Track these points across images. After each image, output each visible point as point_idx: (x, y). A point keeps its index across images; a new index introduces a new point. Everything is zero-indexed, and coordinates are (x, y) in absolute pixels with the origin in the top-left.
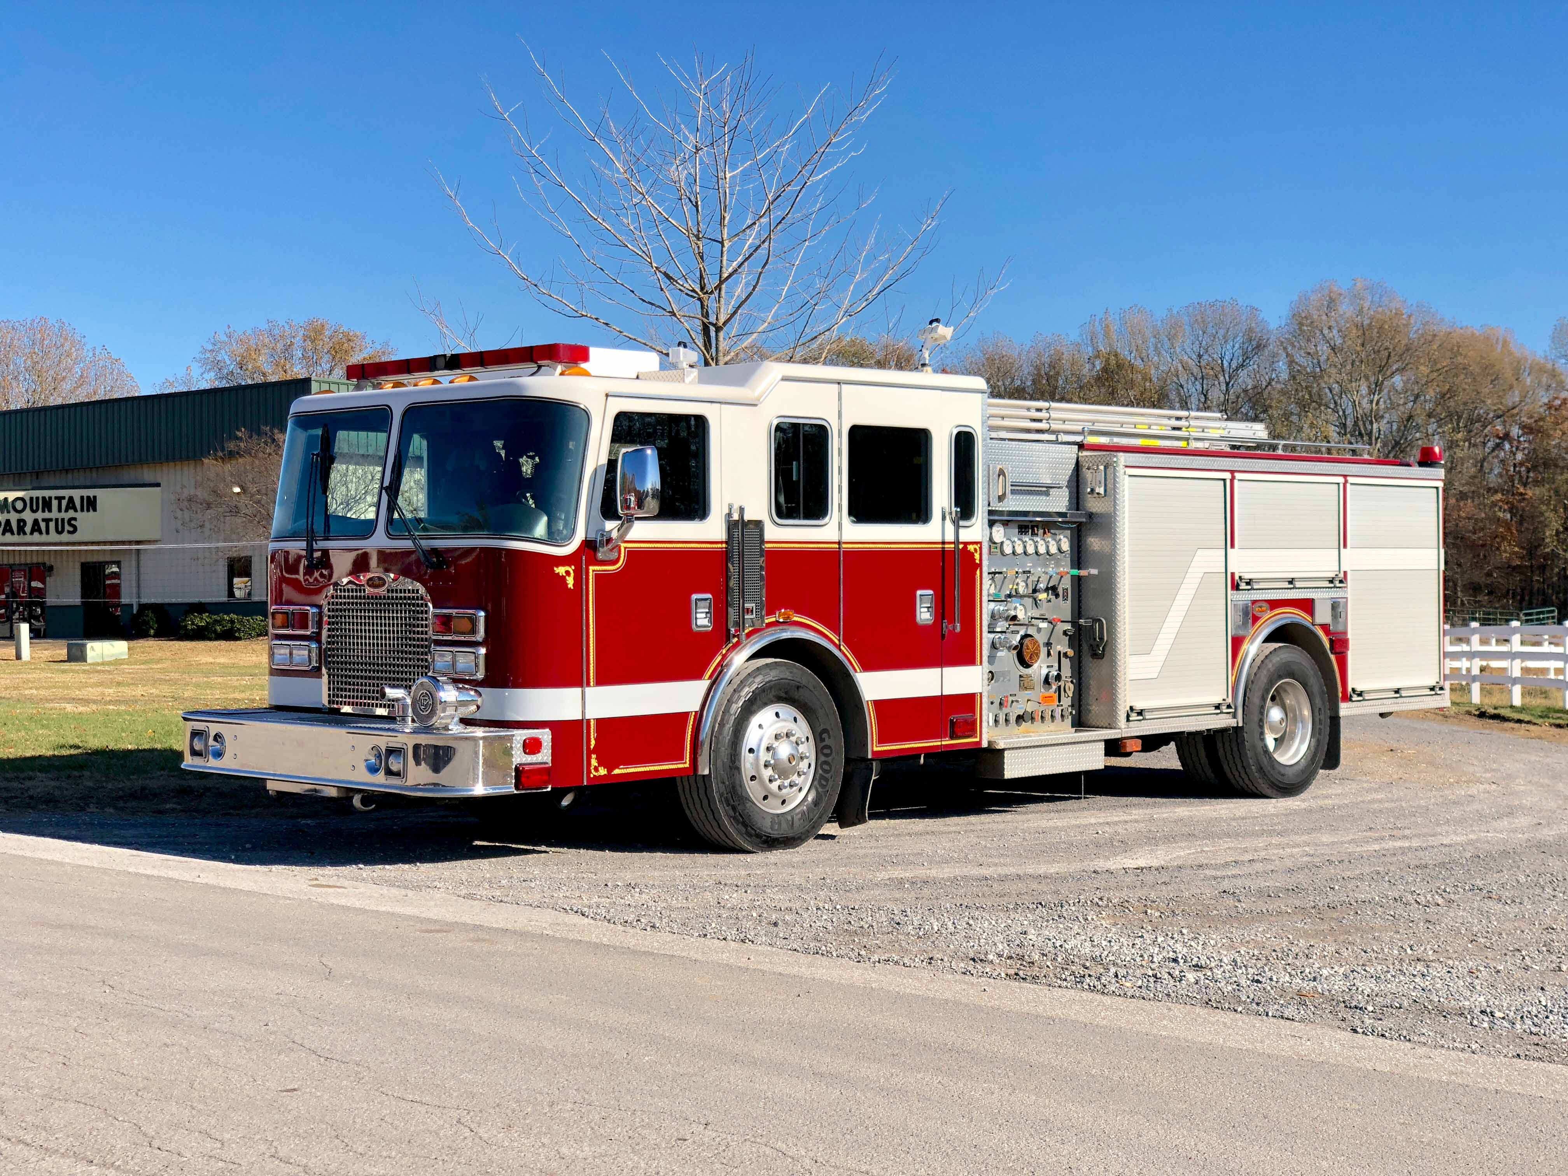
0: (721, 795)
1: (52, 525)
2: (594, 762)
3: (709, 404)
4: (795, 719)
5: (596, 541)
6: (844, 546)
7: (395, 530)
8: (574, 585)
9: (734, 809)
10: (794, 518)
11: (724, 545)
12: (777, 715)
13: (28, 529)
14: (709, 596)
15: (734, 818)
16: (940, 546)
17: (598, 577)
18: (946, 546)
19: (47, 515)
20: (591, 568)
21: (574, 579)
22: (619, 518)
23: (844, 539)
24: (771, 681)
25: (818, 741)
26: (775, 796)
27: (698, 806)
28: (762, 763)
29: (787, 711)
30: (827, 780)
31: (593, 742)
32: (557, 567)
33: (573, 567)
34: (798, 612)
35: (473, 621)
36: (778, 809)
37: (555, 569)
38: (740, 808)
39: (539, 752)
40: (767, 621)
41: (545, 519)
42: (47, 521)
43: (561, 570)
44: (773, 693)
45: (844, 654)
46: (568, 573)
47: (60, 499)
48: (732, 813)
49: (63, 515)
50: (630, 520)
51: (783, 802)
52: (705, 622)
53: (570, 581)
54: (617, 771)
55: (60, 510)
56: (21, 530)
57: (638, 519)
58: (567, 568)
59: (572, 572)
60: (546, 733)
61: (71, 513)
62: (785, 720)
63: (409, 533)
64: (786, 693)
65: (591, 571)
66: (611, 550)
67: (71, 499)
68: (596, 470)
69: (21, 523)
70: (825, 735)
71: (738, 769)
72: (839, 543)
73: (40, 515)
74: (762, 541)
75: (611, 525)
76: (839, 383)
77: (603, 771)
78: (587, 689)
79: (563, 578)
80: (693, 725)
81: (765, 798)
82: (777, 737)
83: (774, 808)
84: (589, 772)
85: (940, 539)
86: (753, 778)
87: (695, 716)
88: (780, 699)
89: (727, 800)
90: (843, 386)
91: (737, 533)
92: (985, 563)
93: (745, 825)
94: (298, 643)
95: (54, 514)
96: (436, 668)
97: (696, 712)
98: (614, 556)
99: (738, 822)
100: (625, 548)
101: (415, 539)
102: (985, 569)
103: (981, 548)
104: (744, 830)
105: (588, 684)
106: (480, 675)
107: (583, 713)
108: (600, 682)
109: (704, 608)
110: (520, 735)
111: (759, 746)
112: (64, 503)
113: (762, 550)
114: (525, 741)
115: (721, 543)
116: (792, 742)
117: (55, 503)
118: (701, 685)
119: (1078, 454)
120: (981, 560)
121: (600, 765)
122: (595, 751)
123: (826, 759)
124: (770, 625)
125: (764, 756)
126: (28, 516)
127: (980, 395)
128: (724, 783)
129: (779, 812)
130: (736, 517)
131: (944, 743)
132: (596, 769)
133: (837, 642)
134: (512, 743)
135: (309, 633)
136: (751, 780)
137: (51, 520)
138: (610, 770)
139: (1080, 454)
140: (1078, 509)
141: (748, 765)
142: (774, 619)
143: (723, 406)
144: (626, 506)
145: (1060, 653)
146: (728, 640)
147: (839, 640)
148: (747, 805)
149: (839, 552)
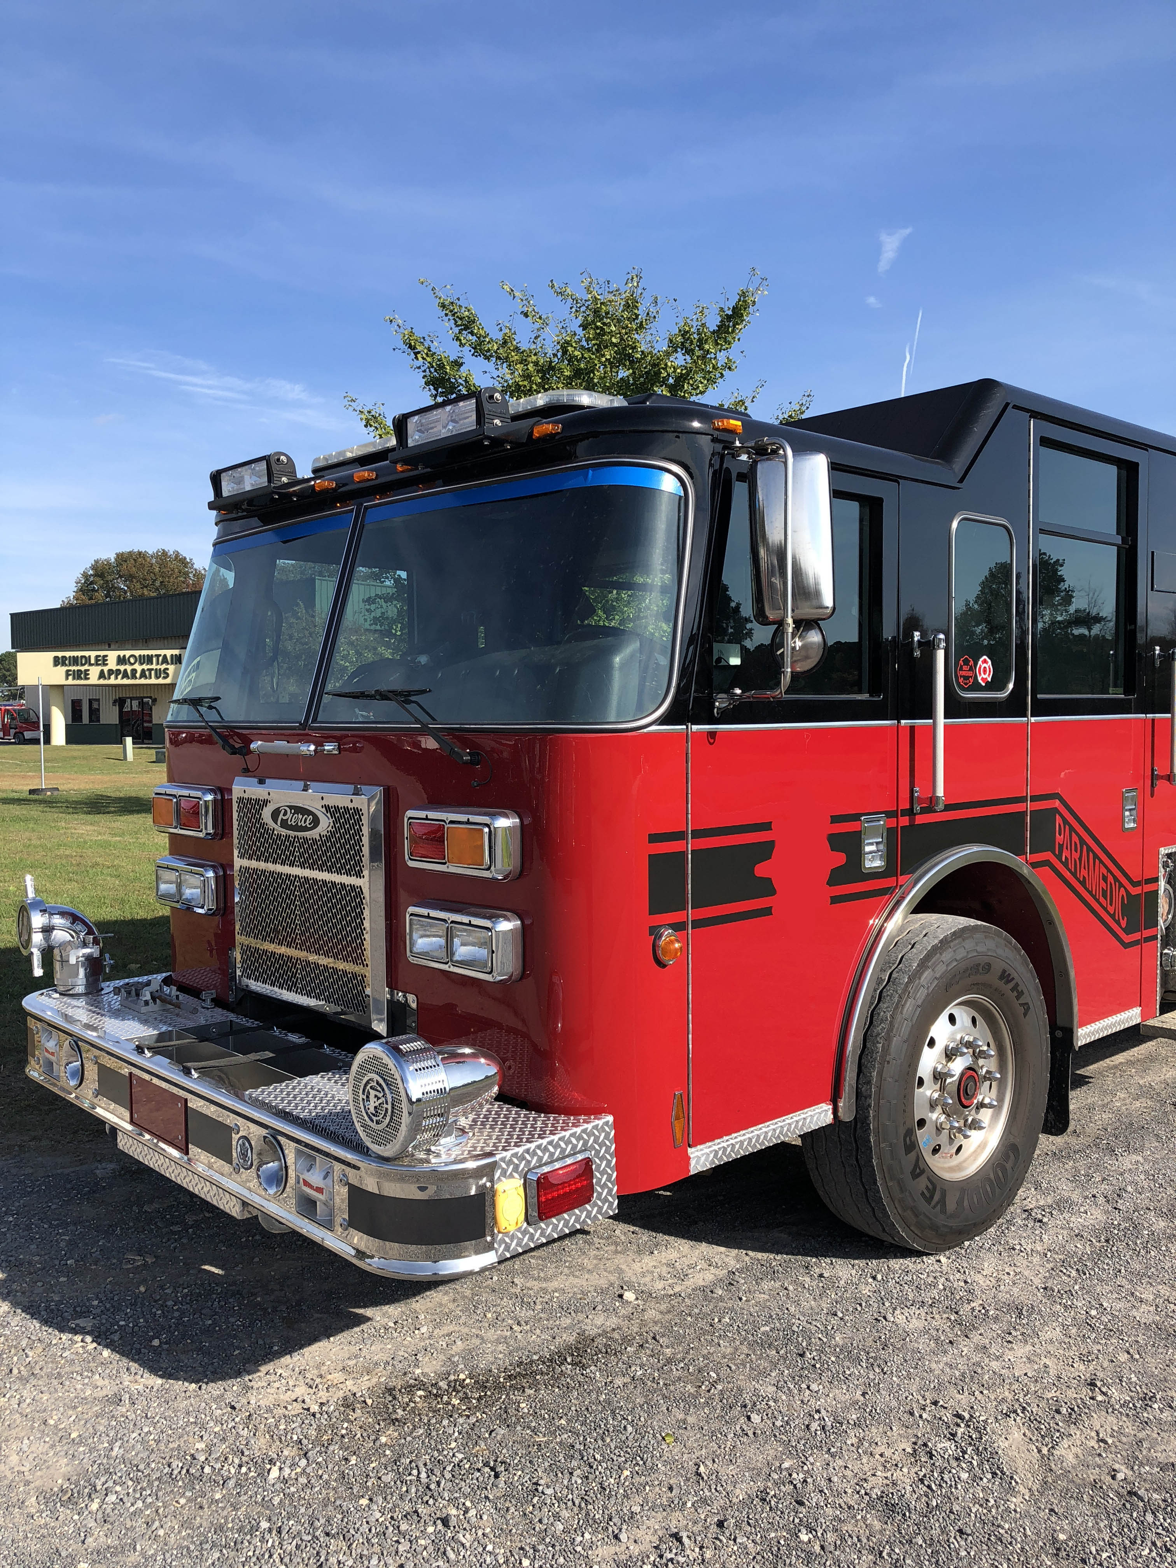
1: (153, 672)
13: (138, 675)
19: (149, 667)
42: (150, 670)
47: (158, 656)
49: (158, 667)
55: (158, 663)
56: (134, 676)
61: (164, 666)
67: (165, 656)
69: (134, 671)
73: (145, 667)
95: (154, 666)
112: (161, 658)
117: (154, 659)
126: (139, 668)
137: (152, 669)
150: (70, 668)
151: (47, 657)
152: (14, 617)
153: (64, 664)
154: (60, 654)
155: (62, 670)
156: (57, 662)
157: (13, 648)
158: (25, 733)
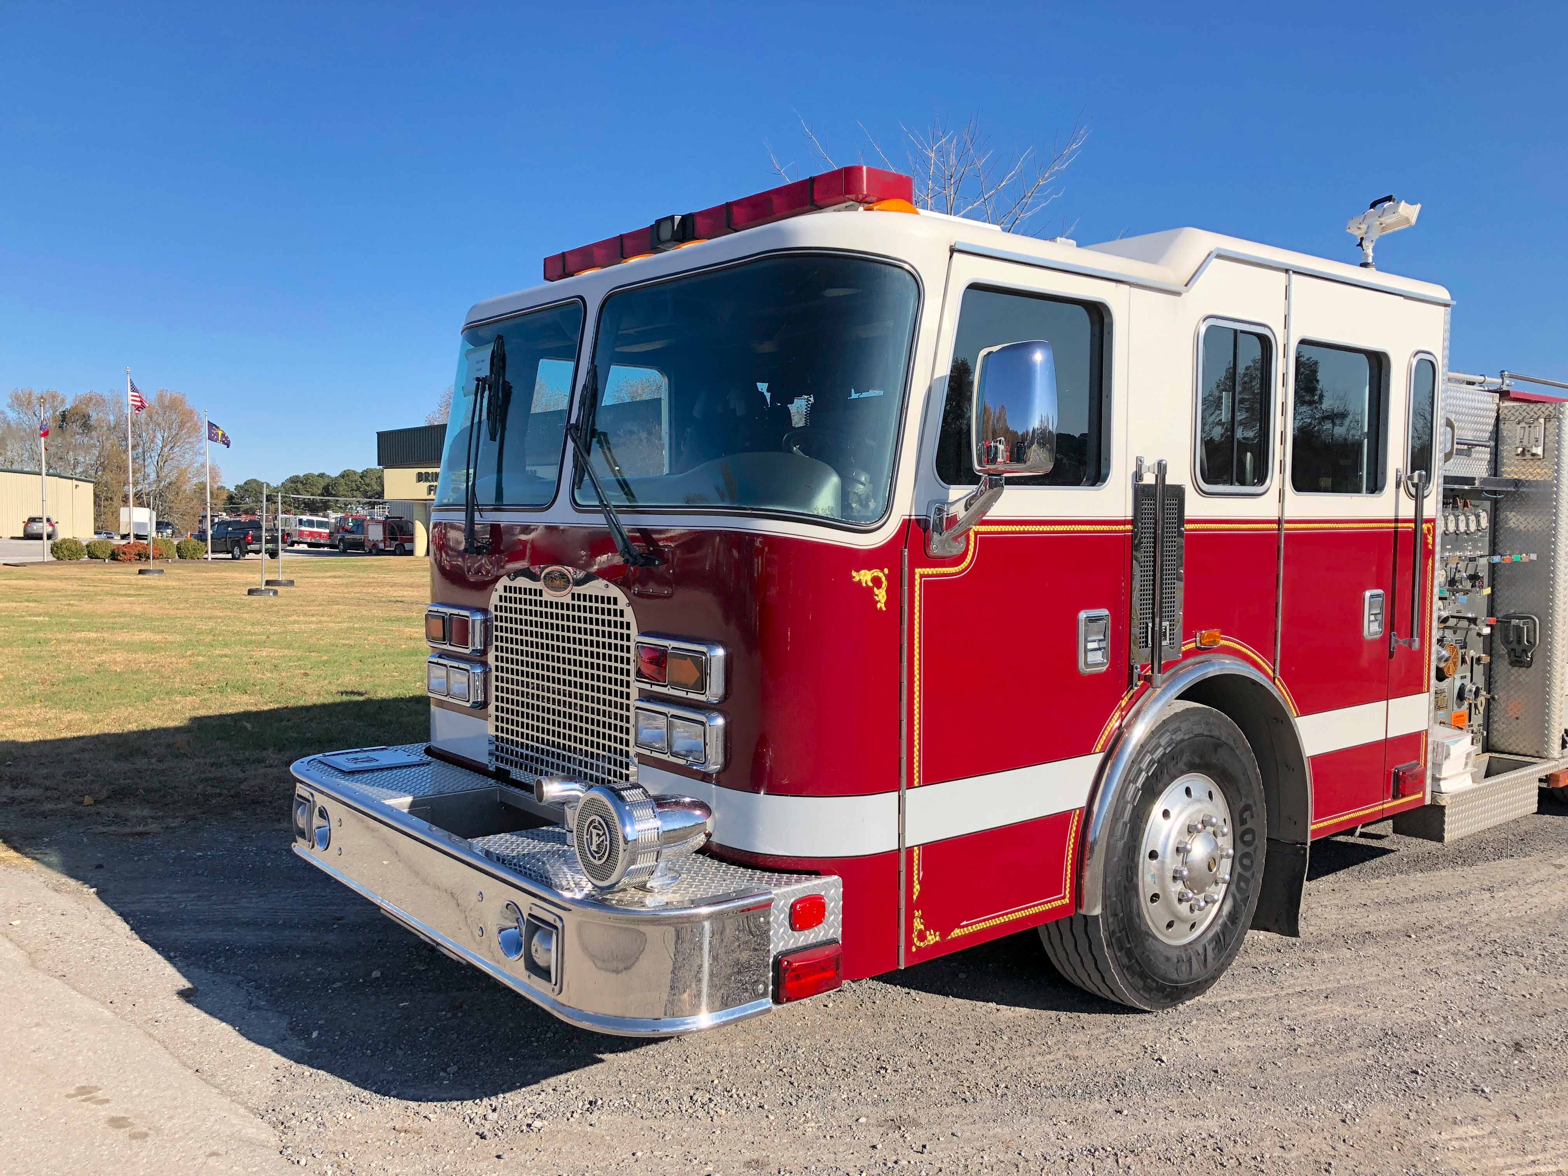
0: (1112, 934)
2: (918, 925)
3: (1113, 284)
4: (1210, 795)
5: (927, 522)
6: (1286, 526)
7: (584, 497)
8: (886, 604)
9: (1129, 954)
10: (1225, 482)
11: (1129, 527)
12: (1188, 791)
14: (1105, 612)
15: (1128, 968)
16: (1393, 525)
17: (930, 586)
18: (1400, 525)
20: (918, 571)
21: (887, 592)
22: (974, 480)
23: (1288, 515)
24: (1182, 740)
25: (1237, 824)
26: (1183, 920)
27: (1070, 947)
28: (1170, 874)
29: (1200, 783)
30: (1247, 881)
31: (917, 888)
32: (858, 571)
33: (886, 571)
34: (1227, 631)
35: (702, 667)
36: (1186, 936)
37: (854, 574)
38: (1137, 952)
39: (820, 922)
40: (1184, 649)
41: (834, 480)
43: (864, 577)
44: (1185, 759)
45: (1280, 692)
46: (877, 582)
48: (1125, 961)
50: (997, 483)
51: (1193, 926)
52: (1097, 657)
53: (881, 596)
54: (957, 933)
57: (1011, 481)
58: (877, 573)
59: (884, 579)
60: (833, 884)
62: (1199, 801)
63: (601, 501)
64: (1201, 757)
65: (917, 577)
66: (955, 539)
68: (930, 389)
70: (1246, 815)
71: (1136, 888)
72: (1279, 522)
74: (1181, 521)
75: (958, 493)
76: (1287, 271)
77: (932, 938)
78: (909, 792)
79: (869, 592)
80: (1077, 832)
81: (1170, 925)
82: (1191, 830)
83: (1180, 938)
84: (909, 942)
85: (1391, 515)
86: (1155, 897)
87: (1080, 816)
88: (1193, 768)
89: (1119, 940)
90: (1294, 277)
91: (1147, 504)
92: (1438, 548)
93: (1143, 976)
94: (456, 664)
96: (641, 738)
97: (1081, 809)
98: (956, 549)
99: (1133, 973)
100: (976, 533)
101: (609, 512)
102: (1437, 557)
103: (1434, 528)
104: (1140, 984)
105: (910, 786)
106: (714, 766)
107: (901, 836)
108: (932, 777)
109: (1098, 633)
110: (785, 896)
111: (1165, 846)
113: (1180, 534)
114: (793, 906)
115: (1124, 523)
116: (1209, 833)
118: (1089, 763)
119: (1498, 405)
120: (1433, 545)
121: (927, 928)
122: (918, 905)
123: (1247, 850)
124: (1187, 654)
125: (1171, 862)
127: (1442, 308)
128: (1116, 915)
129: (1186, 941)
130: (1149, 479)
131: (1385, 806)
132: (922, 937)
133: (1272, 674)
134: (767, 916)
135: (467, 651)
136: (1152, 901)
138: (944, 935)
139: (1501, 404)
140: (1495, 475)
141: (1148, 879)
142: (1193, 645)
143: (1135, 290)
144: (990, 456)
145: (1472, 658)
146: (1130, 683)
147: (1274, 671)
148: (1147, 944)
149: (1279, 535)
150: (432, 483)
151: (412, 473)
152: (381, 436)
153: (427, 480)
154: (423, 471)
155: (425, 485)
156: (420, 478)
157: (379, 464)
158: (406, 545)
